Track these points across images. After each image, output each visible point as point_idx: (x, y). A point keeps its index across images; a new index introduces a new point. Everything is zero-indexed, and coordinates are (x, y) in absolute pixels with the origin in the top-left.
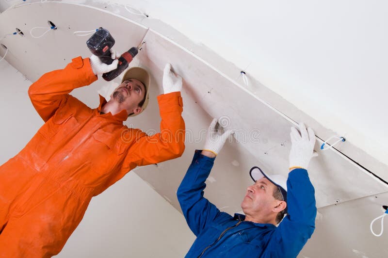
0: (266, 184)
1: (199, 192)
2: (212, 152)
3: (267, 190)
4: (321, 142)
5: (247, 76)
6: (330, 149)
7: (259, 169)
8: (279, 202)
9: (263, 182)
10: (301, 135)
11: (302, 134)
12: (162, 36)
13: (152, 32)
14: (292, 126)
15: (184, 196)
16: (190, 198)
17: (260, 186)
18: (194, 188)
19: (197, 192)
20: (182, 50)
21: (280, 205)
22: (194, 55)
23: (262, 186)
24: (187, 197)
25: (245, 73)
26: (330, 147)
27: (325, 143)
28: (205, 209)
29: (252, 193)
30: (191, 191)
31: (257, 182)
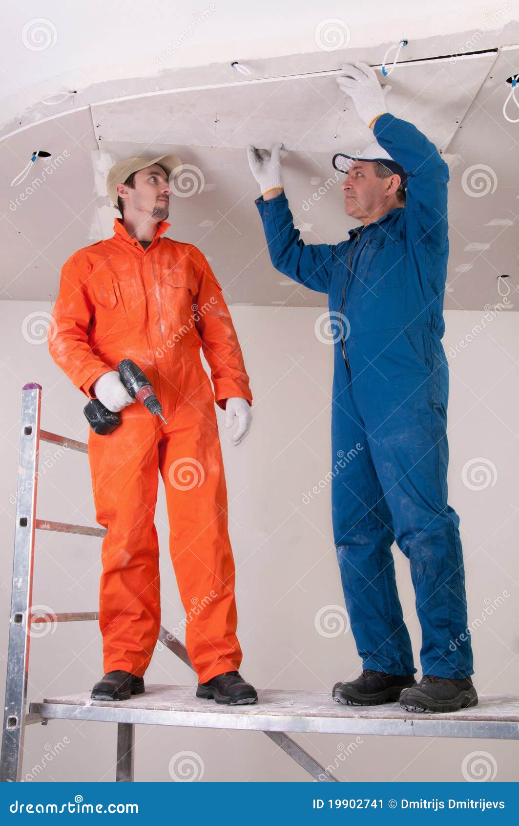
0: (360, 167)
1: (295, 245)
2: (274, 189)
3: (366, 174)
4: (380, 68)
5: (241, 64)
6: (396, 68)
7: (341, 155)
8: (389, 180)
9: (355, 168)
10: (354, 79)
11: (353, 77)
12: (111, 101)
13: (98, 106)
14: (337, 78)
15: (282, 262)
16: (288, 260)
17: (355, 176)
18: (285, 246)
19: (292, 246)
20: (146, 97)
21: (392, 183)
22: (165, 92)
23: (357, 173)
24: (285, 262)
25: (236, 63)
26: (395, 65)
27: (383, 66)
28: (314, 257)
29: (349, 191)
30: (284, 252)
31: (350, 172)
